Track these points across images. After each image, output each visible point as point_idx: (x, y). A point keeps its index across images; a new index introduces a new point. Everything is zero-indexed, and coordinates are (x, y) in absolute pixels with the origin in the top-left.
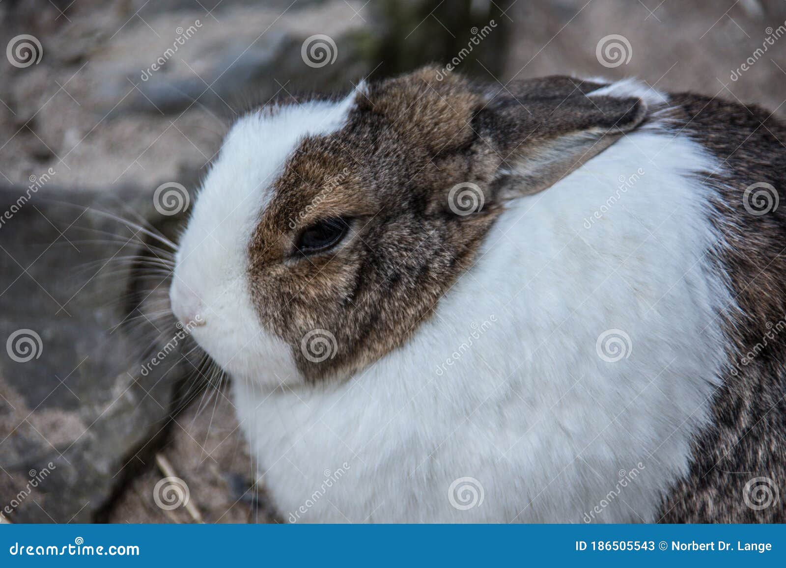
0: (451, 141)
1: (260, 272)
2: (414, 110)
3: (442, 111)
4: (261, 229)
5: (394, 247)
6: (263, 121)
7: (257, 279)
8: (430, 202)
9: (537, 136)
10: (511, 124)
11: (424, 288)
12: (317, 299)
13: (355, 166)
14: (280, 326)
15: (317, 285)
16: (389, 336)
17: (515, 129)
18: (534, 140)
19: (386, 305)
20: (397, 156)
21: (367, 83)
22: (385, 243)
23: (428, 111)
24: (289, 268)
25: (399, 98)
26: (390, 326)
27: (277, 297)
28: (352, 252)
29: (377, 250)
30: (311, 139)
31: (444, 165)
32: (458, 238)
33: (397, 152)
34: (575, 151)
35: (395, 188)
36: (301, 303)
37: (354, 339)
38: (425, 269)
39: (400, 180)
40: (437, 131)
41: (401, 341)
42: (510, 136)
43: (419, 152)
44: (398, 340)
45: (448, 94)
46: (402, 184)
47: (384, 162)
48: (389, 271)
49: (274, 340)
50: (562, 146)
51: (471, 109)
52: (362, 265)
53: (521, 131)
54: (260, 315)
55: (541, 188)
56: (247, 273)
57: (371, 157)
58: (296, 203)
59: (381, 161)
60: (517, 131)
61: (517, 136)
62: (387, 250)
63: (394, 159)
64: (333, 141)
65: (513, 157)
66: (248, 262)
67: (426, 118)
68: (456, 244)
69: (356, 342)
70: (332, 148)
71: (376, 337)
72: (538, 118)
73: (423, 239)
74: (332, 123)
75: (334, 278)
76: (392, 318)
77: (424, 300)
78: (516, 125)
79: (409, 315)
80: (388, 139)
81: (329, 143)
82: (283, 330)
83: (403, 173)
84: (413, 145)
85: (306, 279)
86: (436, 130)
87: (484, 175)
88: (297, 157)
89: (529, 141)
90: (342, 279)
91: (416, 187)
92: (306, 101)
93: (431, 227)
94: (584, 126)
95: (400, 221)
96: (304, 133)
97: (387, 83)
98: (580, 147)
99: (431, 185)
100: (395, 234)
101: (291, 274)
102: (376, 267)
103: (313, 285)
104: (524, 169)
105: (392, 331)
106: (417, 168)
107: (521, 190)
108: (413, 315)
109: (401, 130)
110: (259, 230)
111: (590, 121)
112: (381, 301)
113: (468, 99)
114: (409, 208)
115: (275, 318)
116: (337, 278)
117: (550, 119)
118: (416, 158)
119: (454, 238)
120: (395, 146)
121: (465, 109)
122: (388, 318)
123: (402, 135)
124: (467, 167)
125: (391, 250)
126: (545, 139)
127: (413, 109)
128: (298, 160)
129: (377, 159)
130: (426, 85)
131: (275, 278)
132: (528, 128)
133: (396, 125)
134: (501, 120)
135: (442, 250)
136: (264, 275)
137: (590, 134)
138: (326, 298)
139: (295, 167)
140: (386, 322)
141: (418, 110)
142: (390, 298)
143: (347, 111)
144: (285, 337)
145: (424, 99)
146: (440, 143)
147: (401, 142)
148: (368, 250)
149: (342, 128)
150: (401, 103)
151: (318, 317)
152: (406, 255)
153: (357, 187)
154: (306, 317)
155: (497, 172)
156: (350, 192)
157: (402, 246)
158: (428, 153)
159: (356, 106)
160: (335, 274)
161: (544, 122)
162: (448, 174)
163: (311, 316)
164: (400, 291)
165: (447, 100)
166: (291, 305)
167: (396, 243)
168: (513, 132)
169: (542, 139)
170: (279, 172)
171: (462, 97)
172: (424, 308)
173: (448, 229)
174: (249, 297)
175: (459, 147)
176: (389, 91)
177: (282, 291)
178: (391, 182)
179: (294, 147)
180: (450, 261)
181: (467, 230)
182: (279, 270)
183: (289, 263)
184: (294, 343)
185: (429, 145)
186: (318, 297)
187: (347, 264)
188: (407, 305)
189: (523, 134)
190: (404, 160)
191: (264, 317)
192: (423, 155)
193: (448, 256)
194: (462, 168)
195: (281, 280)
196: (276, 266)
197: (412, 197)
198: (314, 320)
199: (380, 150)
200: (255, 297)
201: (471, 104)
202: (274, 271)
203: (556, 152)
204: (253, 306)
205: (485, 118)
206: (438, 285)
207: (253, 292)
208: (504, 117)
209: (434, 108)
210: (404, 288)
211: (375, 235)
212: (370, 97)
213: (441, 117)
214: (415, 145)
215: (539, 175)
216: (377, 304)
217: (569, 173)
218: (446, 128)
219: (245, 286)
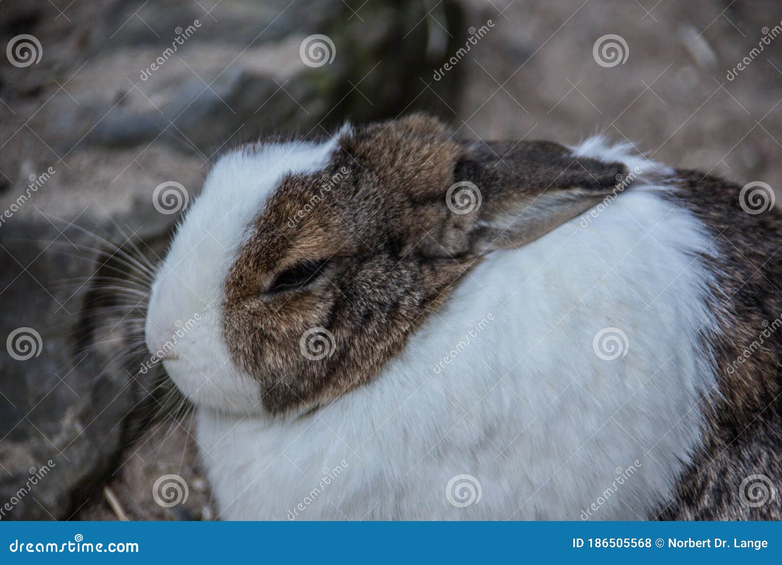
0: (432, 189)
1: (235, 306)
2: (397, 155)
3: (425, 158)
4: (240, 265)
5: (367, 285)
6: (246, 158)
7: (231, 312)
8: (405, 245)
9: (518, 191)
10: (494, 178)
11: (394, 324)
12: (287, 336)
13: (335, 207)
14: (251, 362)
15: (289, 321)
16: (356, 372)
17: (497, 182)
18: (515, 195)
19: (356, 342)
20: (377, 200)
21: (351, 126)
22: (360, 281)
23: (411, 158)
24: (265, 303)
25: (382, 143)
26: (358, 362)
27: (249, 332)
28: (327, 290)
29: (351, 288)
30: (293, 178)
31: (423, 211)
32: (430, 281)
33: (377, 196)
34: (556, 210)
35: (373, 231)
36: (272, 340)
37: (320, 375)
38: (396, 305)
39: (378, 223)
40: (418, 178)
41: (368, 378)
42: (491, 189)
43: (398, 197)
44: (364, 376)
45: (431, 143)
46: (379, 228)
47: (364, 204)
48: (362, 307)
49: (244, 376)
50: (543, 204)
51: (454, 159)
52: (336, 302)
53: (503, 185)
54: (231, 350)
55: (518, 244)
56: (221, 307)
57: (352, 198)
58: (277, 244)
59: (361, 203)
60: (499, 184)
61: (498, 190)
62: (361, 287)
63: (373, 202)
64: (315, 181)
65: (493, 211)
66: (224, 296)
67: (407, 165)
68: (426, 286)
69: (321, 379)
70: (313, 188)
71: (342, 375)
72: (522, 174)
73: (395, 276)
74: (315, 163)
75: (307, 314)
76: (360, 354)
77: (393, 335)
78: (498, 179)
79: (377, 350)
80: (369, 183)
81: (310, 182)
82: (253, 367)
83: (382, 217)
84: (393, 190)
85: (279, 315)
86: (416, 177)
87: (462, 224)
88: (278, 196)
89: (510, 196)
90: (315, 316)
91: (393, 230)
92: (290, 141)
93: (404, 267)
94: (566, 185)
95: (376, 261)
96: (286, 171)
97: (371, 128)
98: (562, 207)
99: (408, 229)
100: (370, 273)
101: (265, 308)
102: (349, 304)
103: (285, 321)
104: (503, 222)
105: (360, 367)
106: (395, 213)
107: (498, 244)
108: (382, 350)
109: (382, 174)
110: (237, 265)
111: (572, 181)
112: (351, 338)
113: (451, 150)
114: (384, 250)
115: (245, 354)
116: (310, 315)
117: (533, 176)
118: (395, 203)
119: (426, 280)
120: (375, 190)
121: (448, 159)
122: (356, 354)
123: (383, 180)
124: (445, 213)
125: (364, 287)
126: (526, 195)
127: (395, 154)
128: (278, 199)
129: (358, 200)
130: (410, 131)
131: (249, 312)
132: (510, 183)
133: (377, 169)
134: (484, 172)
135: (413, 290)
136: (238, 309)
137: (571, 194)
138: (297, 334)
139: (275, 206)
140: (354, 359)
141: (400, 156)
142: (361, 334)
143: (330, 152)
144: (254, 374)
145: (407, 145)
146: (419, 190)
147: (381, 186)
148: (342, 288)
149: (324, 168)
150: (384, 148)
151: (287, 356)
152: (378, 291)
153: (336, 229)
154: (275, 354)
155: (475, 223)
156: (330, 234)
157: (376, 283)
158: (407, 198)
159: (339, 148)
160: (308, 311)
161: (527, 178)
162: (426, 219)
163: (280, 354)
164: (372, 327)
165: (430, 148)
166: (262, 342)
167: (370, 280)
168: (495, 185)
169: (523, 194)
170: (260, 208)
171: (446, 147)
172: (393, 344)
173: (421, 272)
174: (221, 330)
175: (440, 195)
176: (373, 135)
177: (254, 325)
178: (369, 224)
179: (276, 184)
180: (420, 301)
181: (441, 275)
182: (254, 304)
183: (266, 299)
184: (262, 380)
185: (408, 191)
186: (288, 333)
187: (320, 302)
188: (377, 340)
189: (505, 188)
190: (384, 204)
191: (235, 352)
192: (401, 200)
193: (418, 296)
194: (440, 214)
195: (254, 314)
196: (251, 300)
197: (388, 240)
198: (282, 358)
199: (360, 193)
200: (227, 331)
201: (455, 154)
202: (248, 304)
203: (535, 209)
204: (224, 340)
205: (469, 169)
206: (407, 322)
207: (225, 325)
208: (487, 171)
209: (417, 155)
210: (375, 323)
211: (350, 274)
212: (354, 139)
213: (424, 164)
214: (394, 190)
215: (518, 230)
216: (347, 341)
217: (548, 232)
218: (427, 176)
219: (218, 319)
